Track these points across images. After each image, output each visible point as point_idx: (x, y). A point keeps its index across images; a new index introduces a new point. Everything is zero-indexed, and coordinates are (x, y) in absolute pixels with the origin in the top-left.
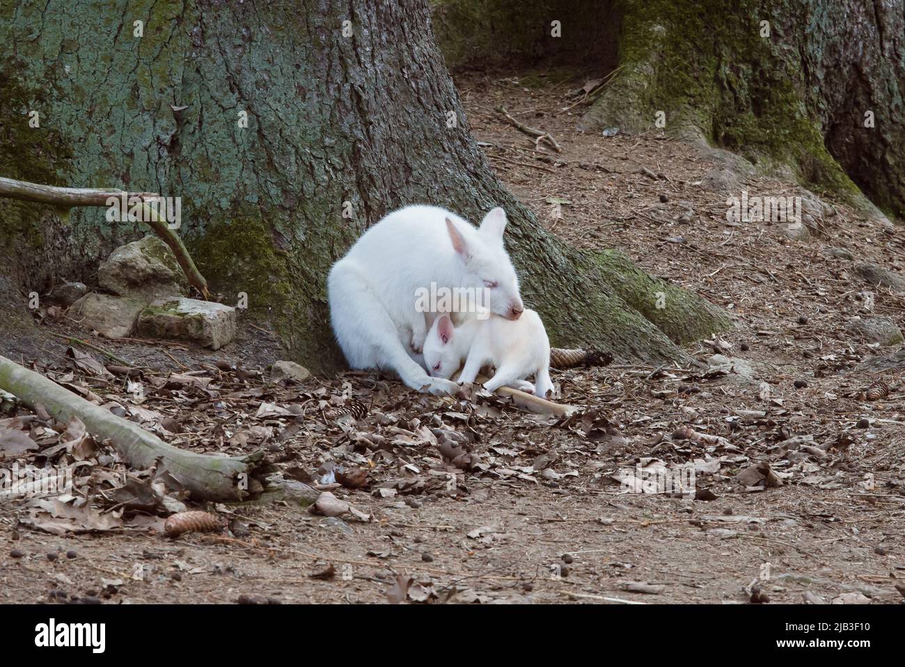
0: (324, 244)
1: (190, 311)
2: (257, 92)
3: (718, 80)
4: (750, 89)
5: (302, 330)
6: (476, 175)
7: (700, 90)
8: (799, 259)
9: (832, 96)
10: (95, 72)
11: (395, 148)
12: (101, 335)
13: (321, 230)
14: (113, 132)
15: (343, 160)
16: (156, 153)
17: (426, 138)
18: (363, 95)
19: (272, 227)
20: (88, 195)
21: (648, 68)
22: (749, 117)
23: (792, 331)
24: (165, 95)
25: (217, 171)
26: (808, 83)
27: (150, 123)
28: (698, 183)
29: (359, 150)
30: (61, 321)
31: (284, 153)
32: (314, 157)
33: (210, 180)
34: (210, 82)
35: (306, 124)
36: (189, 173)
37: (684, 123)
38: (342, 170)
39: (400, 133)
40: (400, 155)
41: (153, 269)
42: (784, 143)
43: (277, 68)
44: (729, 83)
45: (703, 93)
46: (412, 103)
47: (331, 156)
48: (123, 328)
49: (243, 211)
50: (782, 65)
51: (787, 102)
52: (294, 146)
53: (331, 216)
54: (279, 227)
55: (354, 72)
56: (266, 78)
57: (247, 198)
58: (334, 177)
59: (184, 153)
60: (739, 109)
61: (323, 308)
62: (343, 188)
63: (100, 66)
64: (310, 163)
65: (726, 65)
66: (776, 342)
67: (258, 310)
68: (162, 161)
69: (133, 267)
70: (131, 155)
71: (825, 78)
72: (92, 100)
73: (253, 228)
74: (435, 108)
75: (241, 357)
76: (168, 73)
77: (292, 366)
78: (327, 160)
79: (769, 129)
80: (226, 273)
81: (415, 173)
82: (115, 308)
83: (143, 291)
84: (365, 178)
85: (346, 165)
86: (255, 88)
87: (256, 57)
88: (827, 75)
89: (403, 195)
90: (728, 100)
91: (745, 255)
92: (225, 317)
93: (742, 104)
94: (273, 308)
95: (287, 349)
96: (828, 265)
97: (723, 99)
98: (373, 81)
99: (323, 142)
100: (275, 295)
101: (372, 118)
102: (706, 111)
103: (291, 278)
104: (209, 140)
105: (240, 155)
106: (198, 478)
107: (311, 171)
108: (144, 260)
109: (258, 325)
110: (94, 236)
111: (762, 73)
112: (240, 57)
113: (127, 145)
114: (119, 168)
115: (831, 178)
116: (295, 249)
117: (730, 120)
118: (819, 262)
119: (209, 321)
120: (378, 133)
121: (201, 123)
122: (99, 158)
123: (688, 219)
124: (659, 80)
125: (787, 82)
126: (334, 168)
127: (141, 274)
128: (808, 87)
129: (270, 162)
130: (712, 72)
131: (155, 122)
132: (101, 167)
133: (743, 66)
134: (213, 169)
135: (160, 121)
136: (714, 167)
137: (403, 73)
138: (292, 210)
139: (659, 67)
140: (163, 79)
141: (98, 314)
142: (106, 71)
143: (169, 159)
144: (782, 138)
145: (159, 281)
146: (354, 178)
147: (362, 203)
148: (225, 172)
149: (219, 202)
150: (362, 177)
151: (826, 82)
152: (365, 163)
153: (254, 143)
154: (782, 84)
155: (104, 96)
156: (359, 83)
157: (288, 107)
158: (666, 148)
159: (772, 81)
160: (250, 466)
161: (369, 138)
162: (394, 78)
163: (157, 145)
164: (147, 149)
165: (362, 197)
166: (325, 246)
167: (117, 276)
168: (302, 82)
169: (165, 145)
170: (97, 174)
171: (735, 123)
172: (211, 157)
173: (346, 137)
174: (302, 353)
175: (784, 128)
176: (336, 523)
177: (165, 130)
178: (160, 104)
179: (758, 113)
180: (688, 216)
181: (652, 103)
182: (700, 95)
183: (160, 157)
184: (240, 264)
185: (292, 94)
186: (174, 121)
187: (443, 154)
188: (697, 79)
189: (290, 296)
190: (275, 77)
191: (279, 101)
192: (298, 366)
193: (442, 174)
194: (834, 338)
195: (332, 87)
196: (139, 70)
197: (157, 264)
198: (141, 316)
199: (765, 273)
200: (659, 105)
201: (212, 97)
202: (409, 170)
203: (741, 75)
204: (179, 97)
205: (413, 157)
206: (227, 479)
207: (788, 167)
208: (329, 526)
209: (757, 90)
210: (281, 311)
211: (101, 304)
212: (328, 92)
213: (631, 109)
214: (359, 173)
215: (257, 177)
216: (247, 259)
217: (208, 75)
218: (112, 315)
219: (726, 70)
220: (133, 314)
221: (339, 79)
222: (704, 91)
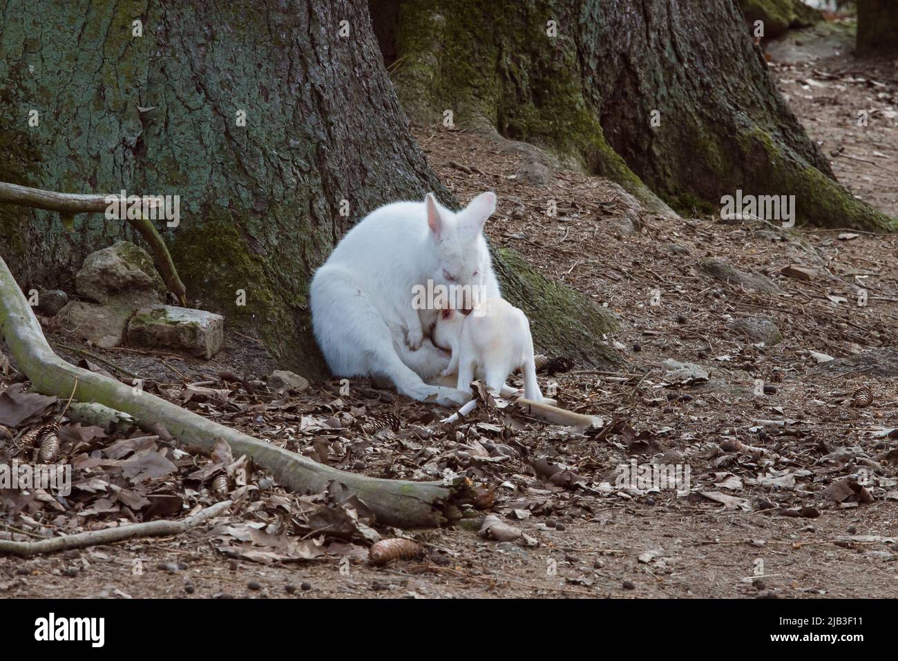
0: (296, 248)
1: (181, 320)
2: (223, 92)
3: (499, 70)
4: (530, 80)
5: (288, 338)
6: (424, 176)
7: (483, 81)
8: (641, 255)
9: (604, 86)
10: (59, 72)
11: (352, 147)
12: (94, 346)
13: (292, 235)
14: (80, 134)
15: (309, 162)
16: (122, 156)
17: (378, 137)
18: (322, 94)
19: (246, 232)
20: (94, 201)
21: (432, 58)
22: (530, 108)
23: (676, 331)
24: (130, 96)
25: (185, 173)
26: (584, 75)
27: (116, 124)
28: (513, 177)
29: (323, 151)
30: (56, 331)
31: (253, 155)
32: (281, 158)
33: (177, 183)
34: (176, 83)
35: (271, 125)
36: (156, 176)
37: (474, 114)
38: (309, 172)
39: (355, 133)
40: (356, 156)
41: (132, 276)
42: (567, 134)
43: (240, 67)
44: (511, 73)
45: (487, 84)
46: (363, 102)
47: (297, 158)
48: (113, 337)
49: (215, 215)
50: (559, 56)
51: (567, 93)
52: (261, 148)
53: (301, 220)
54: (253, 232)
55: (314, 71)
56: (230, 78)
57: (218, 201)
58: (302, 179)
59: (150, 156)
60: (521, 100)
61: (303, 315)
62: (311, 191)
63: (64, 66)
64: (279, 165)
65: (507, 56)
66: (665, 342)
67: (242, 318)
68: (127, 163)
69: (114, 274)
70: (97, 158)
71: (598, 69)
72: (58, 101)
73: (226, 233)
74: (384, 109)
75: (234, 367)
76: (134, 73)
77: (290, 376)
78: (293, 162)
79: (552, 120)
80: (202, 279)
81: (369, 174)
82: (101, 316)
83: (122, 299)
84: (330, 181)
85: (312, 168)
86: (220, 89)
87: (219, 57)
88: (599, 65)
89: (360, 198)
90: (510, 91)
91: (588, 251)
92: (216, 326)
93: (523, 95)
94: (256, 316)
95: (277, 357)
96: (671, 261)
97: (505, 89)
98: (332, 80)
99: (288, 144)
100: (257, 301)
101: (333, 118)
102: (491, 101)
103: (270, 285)
104: (175, 142)
105: (208, 157)
106: (384, 503)
107: (279, 173)
108: (124, 267)
109: (244, 333)
110: (64, 241)
111: (541, 63)
112: (204, 56)
113: (94, 148)
114: (86, 171)
115: (614, 170)
116: (269, 254)
117: (512, 112)
118: (662, 258)
119: (203, 330)
120: (339, 134)
121: (166, 124)
122: (67, 161)
123: (521, 214)
124: (443, 71)
125: (565, 72)
126: (301, 170)
127: (121, 281)
128: (583, 77)
129: (240, 165)
130: (494, 62)
131: (121, 123)
132: (69, 170)
133: (523, 57)
134: (181, 172)
135: (126, 122)
136: (521, 161)
137: (355, 71)
138: (263, 214)
139: (443, 58)
140: (129, 79)
141: (87, 323)
142: (71, 71)
143: (135, 162)
144: (565, 130)
145: (137, 288)
146: (319, 180)
147: (328, 206)
148: (193, 175)
149: (189, 205)
150: (327, 180)
151: (598, 73)
152: (330, 165)
153: (222, 145)
154: (561, 75)
155: (70, 96)
156: (319, 83)
157: (252, 107)
158: (462, 140)
159: (551, 72)
160: (451, 491)
161: (331, 138)
162: (348, 77)
163: (123, 147)
164: (112, 152)
165: (328, 200)
166: (297, 250)
167: (97, 283)
168: (264, 81)
169: (131, 147)
170: (65, 177)
171: (518, 115)
172: (179, 159)
173: (310, 139)
174: (291, 362)
175: (566, 120)
176: (513, 549)
177: (131, 131)
178: (125, 104)
179: (539, 105)
180: (521, 211)
181: (439, 94)
182: (483, 86)
183: (125, 159)
184: (216, 270)
185: (255, 94)
186: (140, 123)
187: (394, 155)
188: (479, 69)
189: (272, 303)
190: (238, 77)
191: (244, 102)
192: (296, 375)
193: (393, 176)
194: (719, 338)
195: (293, 87)
196: (104, 71)
197: (137, 271)
198: (131, 325)
199: (618, 270)
200: (446, 96)
201: (178, 98)
202: (364, 171)
203: (521, 66)
204: (144, 98)
205: (368, 158)
206: (424, 505)
207: (574, 159)
208: (507, 551)
209: (536, 81)
210: (266, 320)
211: (87, 312)
212: (290, 92)
213: (420, 100)
214: (324, 175)
215: (227, 180)
216: (223, 265)
217: (173, 75)
218: (100, 324)
219: (507, 61)
220: (120, 322)
221: (300, 79)
222: (487, 82)
